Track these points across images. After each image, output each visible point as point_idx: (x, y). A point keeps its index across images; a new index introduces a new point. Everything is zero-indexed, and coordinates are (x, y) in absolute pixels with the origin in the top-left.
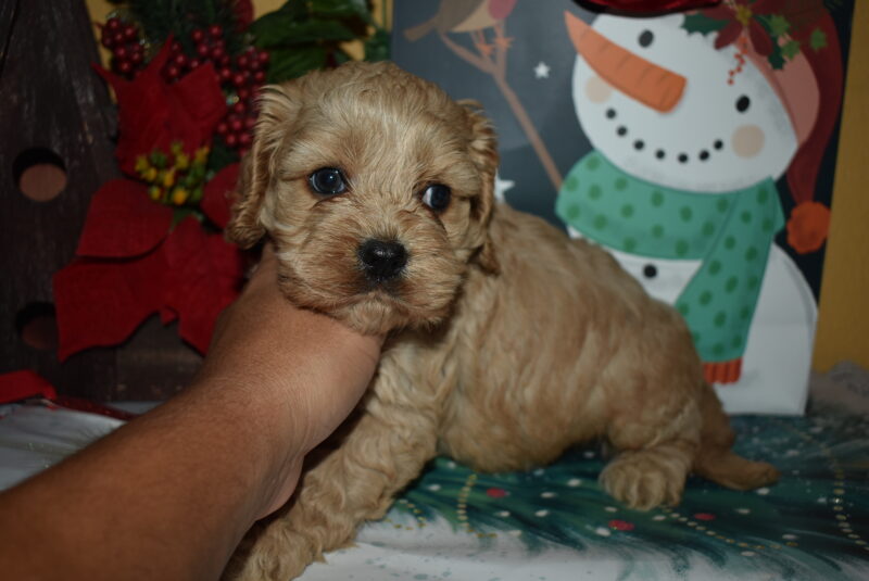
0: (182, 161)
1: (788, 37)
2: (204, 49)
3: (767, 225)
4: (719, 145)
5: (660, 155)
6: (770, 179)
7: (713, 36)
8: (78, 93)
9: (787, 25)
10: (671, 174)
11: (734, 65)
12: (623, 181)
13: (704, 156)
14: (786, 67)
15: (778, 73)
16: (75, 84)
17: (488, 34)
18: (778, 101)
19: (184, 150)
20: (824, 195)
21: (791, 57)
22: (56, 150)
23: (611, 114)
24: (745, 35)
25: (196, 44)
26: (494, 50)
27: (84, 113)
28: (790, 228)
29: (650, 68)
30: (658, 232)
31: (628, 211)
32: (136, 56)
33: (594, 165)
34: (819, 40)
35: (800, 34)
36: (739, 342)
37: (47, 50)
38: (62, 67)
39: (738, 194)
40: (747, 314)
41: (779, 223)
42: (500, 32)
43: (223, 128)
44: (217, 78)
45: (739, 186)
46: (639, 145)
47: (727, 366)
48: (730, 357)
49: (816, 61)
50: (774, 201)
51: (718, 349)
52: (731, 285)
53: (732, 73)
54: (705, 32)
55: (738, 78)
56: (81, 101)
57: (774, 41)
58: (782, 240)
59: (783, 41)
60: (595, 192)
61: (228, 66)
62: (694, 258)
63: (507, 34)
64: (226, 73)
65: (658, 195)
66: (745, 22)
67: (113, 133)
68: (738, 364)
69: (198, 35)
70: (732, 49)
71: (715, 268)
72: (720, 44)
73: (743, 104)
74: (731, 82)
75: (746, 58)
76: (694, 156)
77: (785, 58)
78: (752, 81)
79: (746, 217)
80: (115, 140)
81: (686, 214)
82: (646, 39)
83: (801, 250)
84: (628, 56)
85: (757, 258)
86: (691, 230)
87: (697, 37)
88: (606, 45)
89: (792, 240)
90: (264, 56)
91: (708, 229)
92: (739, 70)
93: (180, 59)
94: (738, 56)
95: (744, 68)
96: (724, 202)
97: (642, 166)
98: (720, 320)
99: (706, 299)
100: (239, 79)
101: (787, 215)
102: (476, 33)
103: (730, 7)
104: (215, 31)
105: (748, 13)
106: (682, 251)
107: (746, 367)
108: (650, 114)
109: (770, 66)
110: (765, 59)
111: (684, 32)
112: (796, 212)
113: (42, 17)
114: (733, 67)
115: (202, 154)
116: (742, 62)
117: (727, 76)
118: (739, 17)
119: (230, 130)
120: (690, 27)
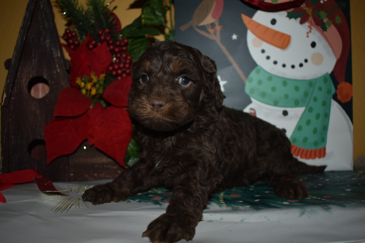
0: (95, 79)
1: (327, 19)
2: (103, 38)
3: (329, 92)
4: (306, 61)
5: (284, 66)
6: (327, 73)
7: (299, 19)
8: (54, 53)
9: (326, 15)
10: (289, 73)
11: (308, 30)
12: (271, 77)
13: (301, 65)
14: (328, 30)
15: (325, 32)
16: (53, 49)
17: (213, 25)
18: (326, 43)
19: (96, 75)
20: (349, 79)
21: (329, 27)
22: (45, 77)
23: (263, 51)
24: (311, 18)
25: (100, 36)
26: (215, 31)
27: (56, 61)
28: (338, 93)
29: (276, 32)
30: (286, 96)
31: (274, 89)
32: (76, 42)
33: (258, 72)
34: (338, 20)
35: (332, 18)
36: (324, 140)
37: (42, 39)
38: (48, 45)
39: (316, 80)
40: (325, 128)
41: (333, 91)
42: (217, 24)
43: (111, 68)
44: (108, 49)
45: (316, 77)
46: (275, 63)
47: (320, 150)
48: (320, 147)
49: (339, 28)
50: (330, 82)
51: (316, 144)
52: (318, 116)
53: (308, 33)
54: (296, 18)
55: (310, 35)
56: (55, 56)
57: (322, 20)
58: (335, 98)
59: (325, 21)
60: (260, 82)
61: (112, 44)
62: (302, 106)
63: (220, 25)
64: (112, 47)
65: (285, 82)
66: (310, 14)
67: (68, 68)
68: (324, 149)
69: (100, 32)
70: (307, 24)
71: (310, 110)
72: (302, 22)
73: (313, 45)
74: (308, 36)
75: (312, 27)
76: (297, 66)
77: (327, 27)
78: (316, 35)
79: (320, 89)
80: (68, 71)
81: (297, 89)
82: (274, 22)
83: (343, 101)
84: (267, 29)
85: (326, 105)
86: (299, 95)
87: (293, 20)
88: (259, 25)
89: (339, 97)
90: (126, 41)
91: (306, 94)
92: (310, 32)
93: (94, 42)
94: (309, 27)
95: (312, 31)
96: (311, 83)
97: (277, 70)
98: (315, 131)
99: (308, 122)
100: (117, 50)
101: (336, 88)
102: (208, 25)
103: (304, 8)
104: (107, 30)
105: (311, 10)
106: (297, 104)
107: (328, 151)
108: (278, 50)
109: (322, 30)
110: (320, 27)
111: (288, 18)
112: (339, 86)
113: (40, 26)
114: (308, 31)
115: (102, 76)
116: (311, 29)
117: (306, 35)
118: (308, 12)
119: (114, 69)
120: (290, 16)
